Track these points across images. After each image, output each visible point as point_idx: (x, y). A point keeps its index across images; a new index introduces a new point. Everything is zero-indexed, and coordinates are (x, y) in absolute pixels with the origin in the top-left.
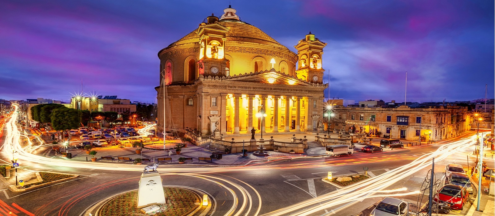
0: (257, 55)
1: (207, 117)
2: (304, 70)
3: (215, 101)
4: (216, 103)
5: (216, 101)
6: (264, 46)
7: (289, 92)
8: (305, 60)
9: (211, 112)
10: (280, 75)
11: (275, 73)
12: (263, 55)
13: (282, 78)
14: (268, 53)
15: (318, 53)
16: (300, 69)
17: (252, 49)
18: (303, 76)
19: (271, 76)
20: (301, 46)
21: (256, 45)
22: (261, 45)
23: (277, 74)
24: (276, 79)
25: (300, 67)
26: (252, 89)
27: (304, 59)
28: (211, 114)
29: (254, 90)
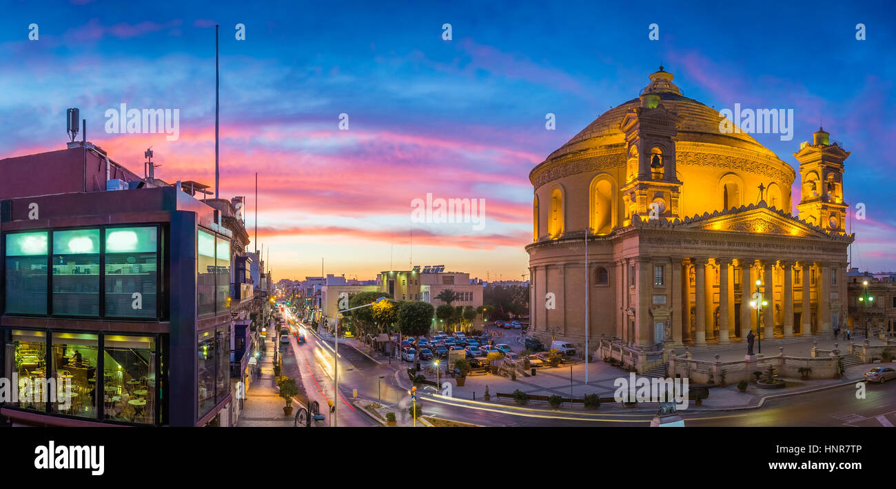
0: (727, 170)
1: (647, 310)
2: (813, 205)
3: (660, 273)
4: (662, 278)
5: (662, 273)
6: (740, 151)
7: (790, 253)
8: (815, 184)
9: (654, 298)
10: (775, 214)
11: (767, 211)
12: (738, 171)
13: (777, 220)
14: (748, 166)
15: (836, 170)
16: (805, 202)
17: (719, 157)
18: (811, 216)
19: (759, 218)
20: (807, 154)
21: (727, 148)
22: (735, 150)
23: (770, 213)
24: (767, 224)
25: (805, 198)
26: (726, 247)
27: (811, 182)
28: (654, 302)
29: (731, 247)
